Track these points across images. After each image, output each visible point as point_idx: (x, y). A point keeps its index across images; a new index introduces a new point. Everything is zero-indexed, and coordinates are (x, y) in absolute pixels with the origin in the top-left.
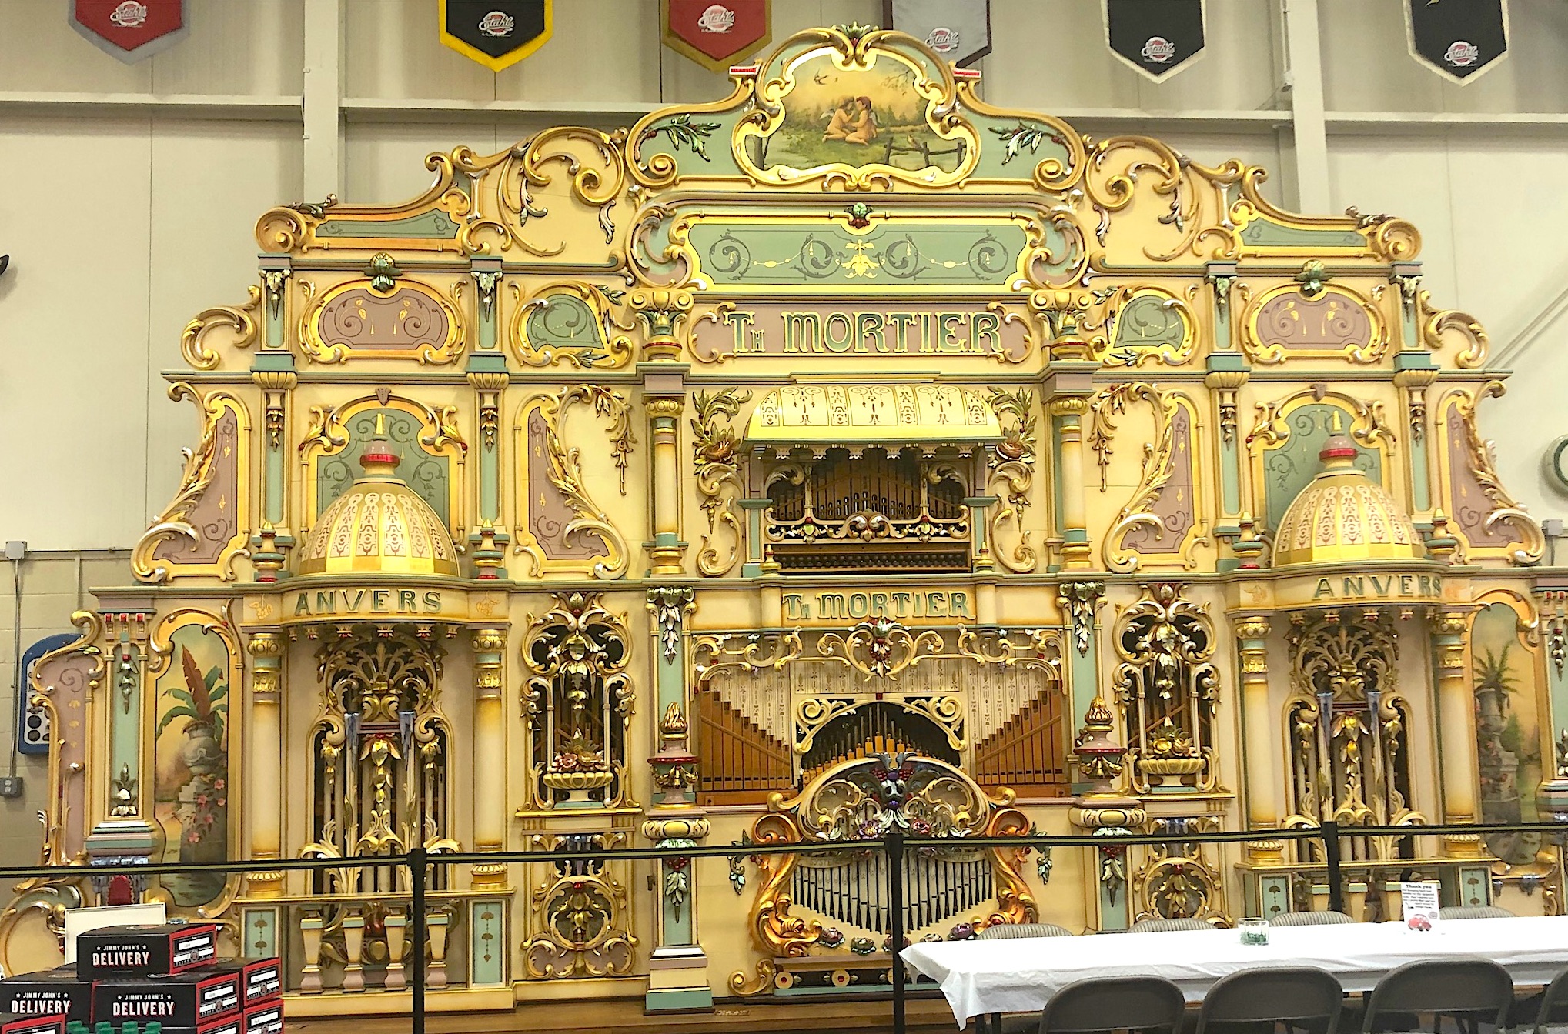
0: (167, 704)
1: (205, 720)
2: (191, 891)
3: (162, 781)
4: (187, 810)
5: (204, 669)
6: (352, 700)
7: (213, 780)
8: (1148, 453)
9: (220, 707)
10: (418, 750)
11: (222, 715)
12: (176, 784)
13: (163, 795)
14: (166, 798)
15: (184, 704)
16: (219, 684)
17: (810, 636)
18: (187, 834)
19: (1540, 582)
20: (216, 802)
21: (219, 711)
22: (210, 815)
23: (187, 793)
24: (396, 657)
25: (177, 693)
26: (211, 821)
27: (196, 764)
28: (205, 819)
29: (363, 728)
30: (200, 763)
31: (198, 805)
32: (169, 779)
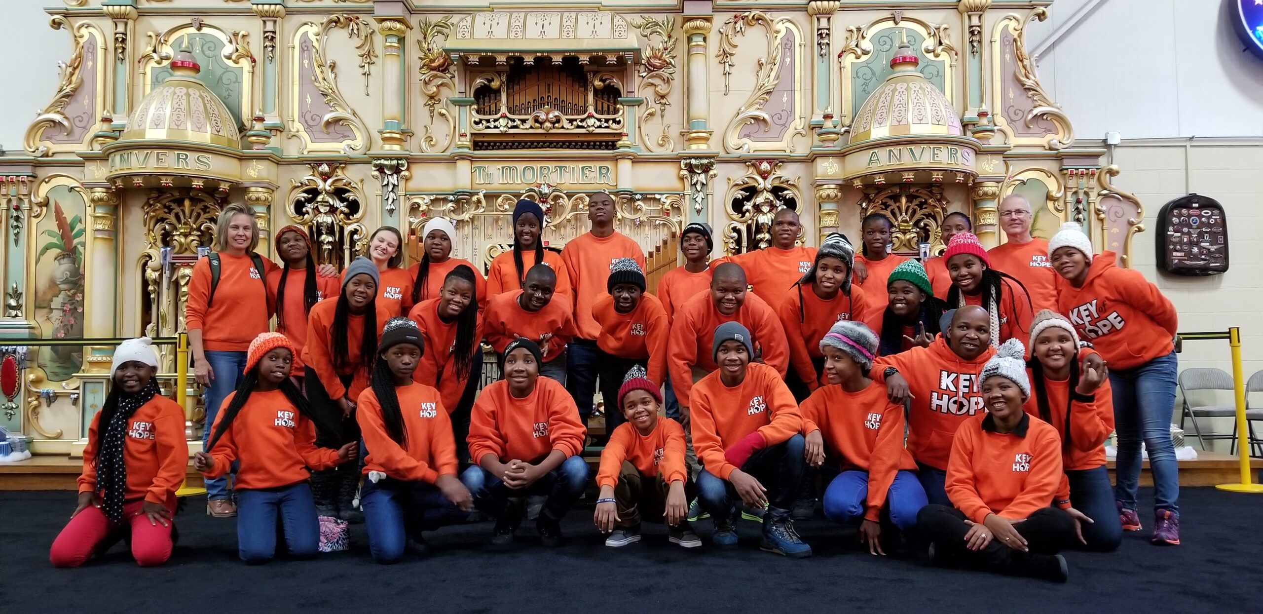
0: (46, 240)
1: (69, 252)
2: (58, 370)
3: (40, 294)
4: (57, 315)
5: (69, 216)
7: (75, 294)
8: (761, 65)
9: (78, 244)
11: (81, 249)
12: (49, 296)
13: (42, 304)
14: (42, 306)
15: (55, 240)
16: (79, 227)
17: (491, 196)
18: (56, 331)
19: (1067, 163)
20: (76, 309)
21: (79, 246)
22: (72, 318)
23: (57, 302)
24: (197, 209)
25: (50, 233)
26: (73, 322)
27: (63, 282)
28: (69, 321)
29: (174, 258)
30: (65, 282)
31: (64, 311)
32: (44, 293)
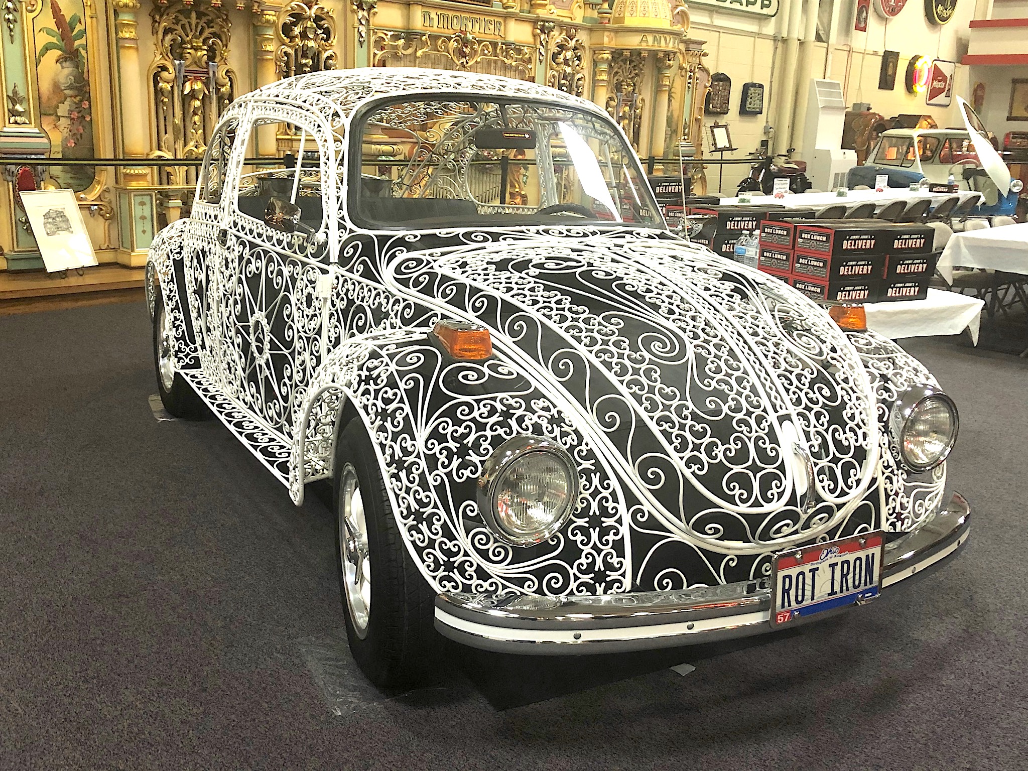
0: (43, 39)
1: (71, 56)
2: (70, 181)
3: (44, 98)
4: (64, 122)
5: (68, 13)
6: (177, 51)
7: (81, 101)
9: (80, 45)
10: (218, 90)
11: (83, 52)
12: (55, 103)
13: (45, 111)
14: (48, 113)
15: (54, 40)
16: (79, 28)
17: (434, 38)
18: (65, 140)
19: (691, 46)
20: (84, 117)
21: (81, 49)
22: (81, 127)
23: (63, 110)
24: (202, 23)
25: (49, 32)
26: (82, 131)
27: (68, 88)
28: (78, 130)
29: (186, 71)
30: (70, 87)
31: (72, 119)
32: (49, 99)
